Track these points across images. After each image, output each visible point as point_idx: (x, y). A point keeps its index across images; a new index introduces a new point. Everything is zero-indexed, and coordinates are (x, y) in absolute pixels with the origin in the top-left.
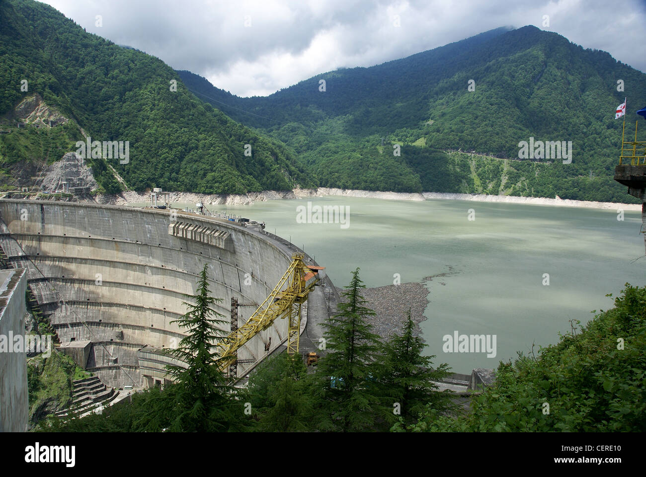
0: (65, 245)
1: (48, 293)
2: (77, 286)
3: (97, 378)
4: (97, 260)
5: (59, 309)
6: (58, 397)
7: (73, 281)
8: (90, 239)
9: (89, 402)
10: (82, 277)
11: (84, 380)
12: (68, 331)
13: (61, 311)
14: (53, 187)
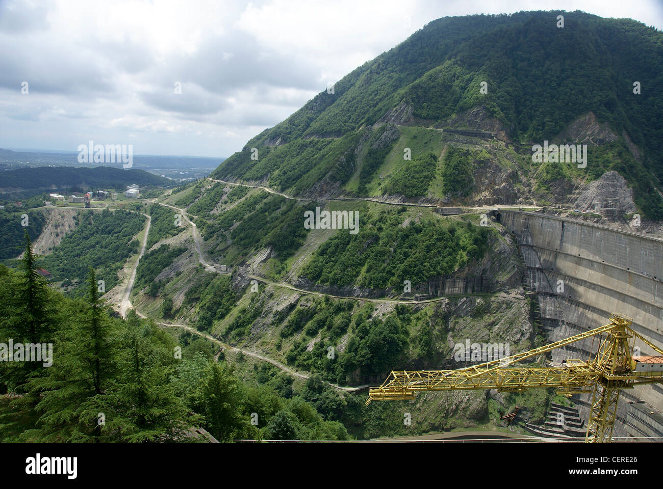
0: (577, 266)
1: (553, 308)
2: (581, 310)
3: (577, 411)
4: (606, 288)
5: (559, 328)
6: (533, 411)
7: (578, 304)
8: (603, 264)
9: (561, 430)
10: (588, 303)
11: (562, 407)
12: (561, 353)
13: (560, 330)
14: (586, 206)
